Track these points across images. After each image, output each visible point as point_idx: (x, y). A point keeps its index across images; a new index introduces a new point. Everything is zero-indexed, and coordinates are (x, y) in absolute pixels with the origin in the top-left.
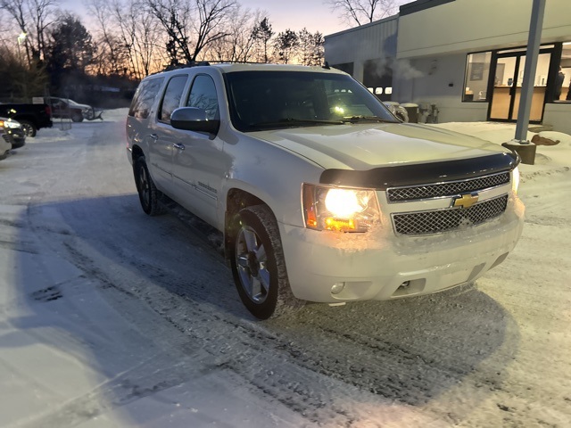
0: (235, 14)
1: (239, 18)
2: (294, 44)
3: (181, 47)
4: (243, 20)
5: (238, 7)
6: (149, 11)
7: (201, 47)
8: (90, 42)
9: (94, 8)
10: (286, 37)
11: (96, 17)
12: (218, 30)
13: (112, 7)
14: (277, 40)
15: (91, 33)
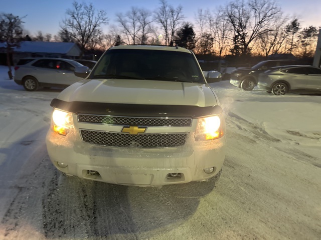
0: (279, 18)
1: (282, 20)
2: (314, 35)
3: (241, 39)
4: (283, 21)
5: (282, 14)
6: (228, 20)
7: (253, 38)
8: (194, 37)
9: (199, 20)
10: (309, 30)
11: (199, 25)
12: (266, 28)
13: (208, 19)
14: (302, 33)
15: (196, 33)
